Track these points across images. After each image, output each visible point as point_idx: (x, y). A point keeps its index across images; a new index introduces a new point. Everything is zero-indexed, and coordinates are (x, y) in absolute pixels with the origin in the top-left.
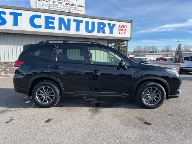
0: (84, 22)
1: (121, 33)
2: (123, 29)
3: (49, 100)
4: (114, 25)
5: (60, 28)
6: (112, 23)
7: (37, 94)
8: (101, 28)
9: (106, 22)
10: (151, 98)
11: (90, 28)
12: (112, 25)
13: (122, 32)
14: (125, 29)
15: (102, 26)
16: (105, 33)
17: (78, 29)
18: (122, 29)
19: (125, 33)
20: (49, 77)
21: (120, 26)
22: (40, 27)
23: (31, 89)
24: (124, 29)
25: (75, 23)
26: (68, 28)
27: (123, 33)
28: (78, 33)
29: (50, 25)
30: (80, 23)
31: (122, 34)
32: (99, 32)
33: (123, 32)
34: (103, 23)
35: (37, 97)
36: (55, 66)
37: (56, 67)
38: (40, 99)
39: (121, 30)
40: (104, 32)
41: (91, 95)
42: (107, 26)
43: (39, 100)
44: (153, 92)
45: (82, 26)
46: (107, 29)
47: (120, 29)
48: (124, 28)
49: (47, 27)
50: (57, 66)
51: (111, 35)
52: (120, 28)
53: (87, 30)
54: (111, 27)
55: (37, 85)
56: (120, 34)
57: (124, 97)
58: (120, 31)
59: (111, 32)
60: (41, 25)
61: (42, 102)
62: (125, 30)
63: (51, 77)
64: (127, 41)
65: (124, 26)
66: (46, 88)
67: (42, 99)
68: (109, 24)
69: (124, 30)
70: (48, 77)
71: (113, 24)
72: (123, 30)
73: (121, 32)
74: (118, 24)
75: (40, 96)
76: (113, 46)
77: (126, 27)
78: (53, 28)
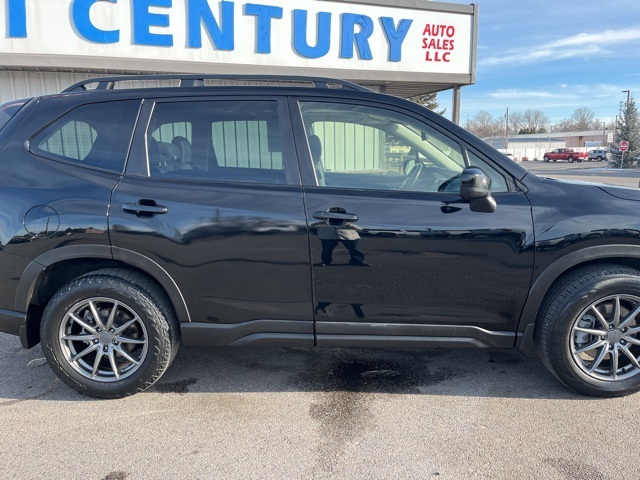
0: (287, 17)
1: (432, 56)
2: (441, 38)
3: (120, 361)
4: (406, 24)
5: (194, 42)
6: (397, 15)
7: (62, 335)
8: (355, 40)
9: (374, 13)
10: (612, 348)
11: (311, 40)
12: (396, 24)
13: (437, 53)
14: (450, 39)
15: (357, 29)
16: (369, 57)
17: (263, 44)
18: (436, 38)
19: (447, 57)
20: (116, 257)
21: (427, 30)
22: (112, 37)
23: (36, 312)
24: (445, 41)
25: (252, 19)
26: (224, 41)
27: (440, 57)
28: (263, 60)
29: (154, 30)
30: (273, 21)
31: (436, 59)
32: (345, 53)
33: (441, 53)
34: (363, 17)
35: (67, 352)
36: (144, 202)
37: (147, 208)
38: (83, 358)
39: (432, 43)
40: (365, 54)
41: (318, 337)
42: (378, 29)
43: (74, 365)
44: (622, 319)
45: (281, 30)
46: (378, 42)
47: (428, 42)
48: (445, 37)
49: (141, 37)
50: (151, 203)
51: (394, 67)
52: (430, 38)
53: (300, 46)
54: (395, 34)
55: (60, 297)
56: (427, 59)
57: (480, 344)
58: (427, 49)
59: (394, 55)
60: (117, 32)
61: (90, 372)
62: (449, 46)
63: (124, 254)
64: (456, 87)
65: (443, 27)
67: (90, 358)
68: (386, 22)
69: (444, 44)
70: (108, 255)
71: (403, 22)
72: (441, 45)
73: (432, 51)
74: (420, 19)
75: (79, 346)
77: (450, 32)
78: (166, 41)
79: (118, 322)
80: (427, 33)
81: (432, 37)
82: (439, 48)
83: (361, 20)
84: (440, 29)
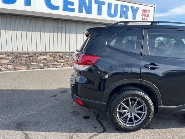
0: (107, 5)
2: (146, 13)
4: (137, 9)
5: (80, 11)
6: (135, 6)
7: (118, 110)
8: (124, 14)
9: (130, 5)
11: (113, 12)
12: (135, 9)
13: (145, 18)
14: (148, 14)
15: (125, 9)
16: (128, 18)
17: (99, 13)
18: (145, 13)
19: (147, 19)
21: (143, 11)
22: (57, 8)
25: (97, 5)
26: (89, 11)
28: (99, 17)
29: (69, 6)
30: (103, 5)
32: (121, 17)
34: (127, 6)
36: (151, 64)
39: (144, 15)
42: (130, 10)
43: (120, 120)
45: (105, 8)
46: (130, 13)
47: (143, 14)
49: (66, 9)
50: (155, 65)
52: (143, 13)
54: (135, 11)
58: (142, 16)
59: (134, 18)
60: (59, 6)
61: (125, 123)
62: (148, 16)
65: (147, 10)
66: (133, 100)
68: (132, 8)
69: (147, 15)
72: (146, 15)
74: (141, 8)
77: (149, 12)
78: (73, 10)
80: (143, 12)
81: (144, 13)
82: (145, 16)
83: (126, 7)
84: (146, 11)
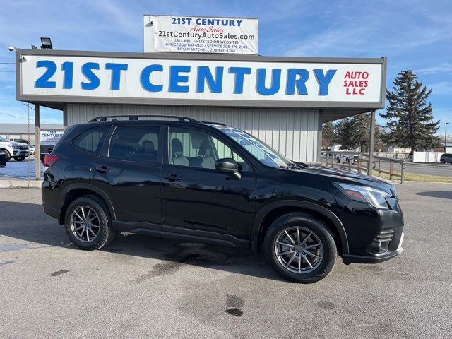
0: (254, 75)
1: (351, 91)
2: (358, 80)
3: (90, 234)
4: (332, 73)
5: (200, 89)
6: (325, 68)
7: (72, 220)
8: (297, 82)
9: (309, 67)
10: (297, 255)
11: (268, 85)
12: (325, 73)
13: (354, 90)
14: (365, 80)
15: (298, 77)
16: (306, 93)
17: (239, 88)
18: (354, 80)
19: (362, 92)
20: (91, 189)
21: (348, 75)
22: (159, 88)
23: (64, 210)
24: (361, 82)
25: (233, 75)
26: (217, 87)
27: (357, 91)
28: (238, 97)
29: (180, 84)
30: (245, 75)
31: (354, 93)
32: (290, 91)
33: (357, 89)
34: (302, 70)
35: (73, 227)
36: (103, 167)
37: (104, 170)
38: (78, 231)
39: (351, 83)
40: (303, 91)
41: (164, 233)
42: (312, 77)
43: (75, 233)
44: (301, 240)
45: (250, 81)
46: (312, 84)
47: (348, 83)
48: (361, 79)
49: (174, 87)
50: (106, 168)
51: (323, 99)
52: (349, 80)
53: (261, 88)
54: (324, 81)
56: (347, 93)
57: (233, 245)
58: (347, 87)
59: (323, 91)
60: (162, 86)
61: (80, 237)
62: (364, 84)
64: (373, 110)
65: (359, 73)
66: (86, 210)
67: (80, 231)
68: (318, 73)
69: (360, 83)
71: (330, 71)
72: (358, 84)
73: (351, 89)
74: (342, 69)
75: (78, 225)
76: (394, 124)
77: (365, 75)
78: (186, 89)
79: (91, 217)
80: (347, 77)
81: (351, 79)
82: (356, 86)
83: (301, 72)
84: (357, 75)
